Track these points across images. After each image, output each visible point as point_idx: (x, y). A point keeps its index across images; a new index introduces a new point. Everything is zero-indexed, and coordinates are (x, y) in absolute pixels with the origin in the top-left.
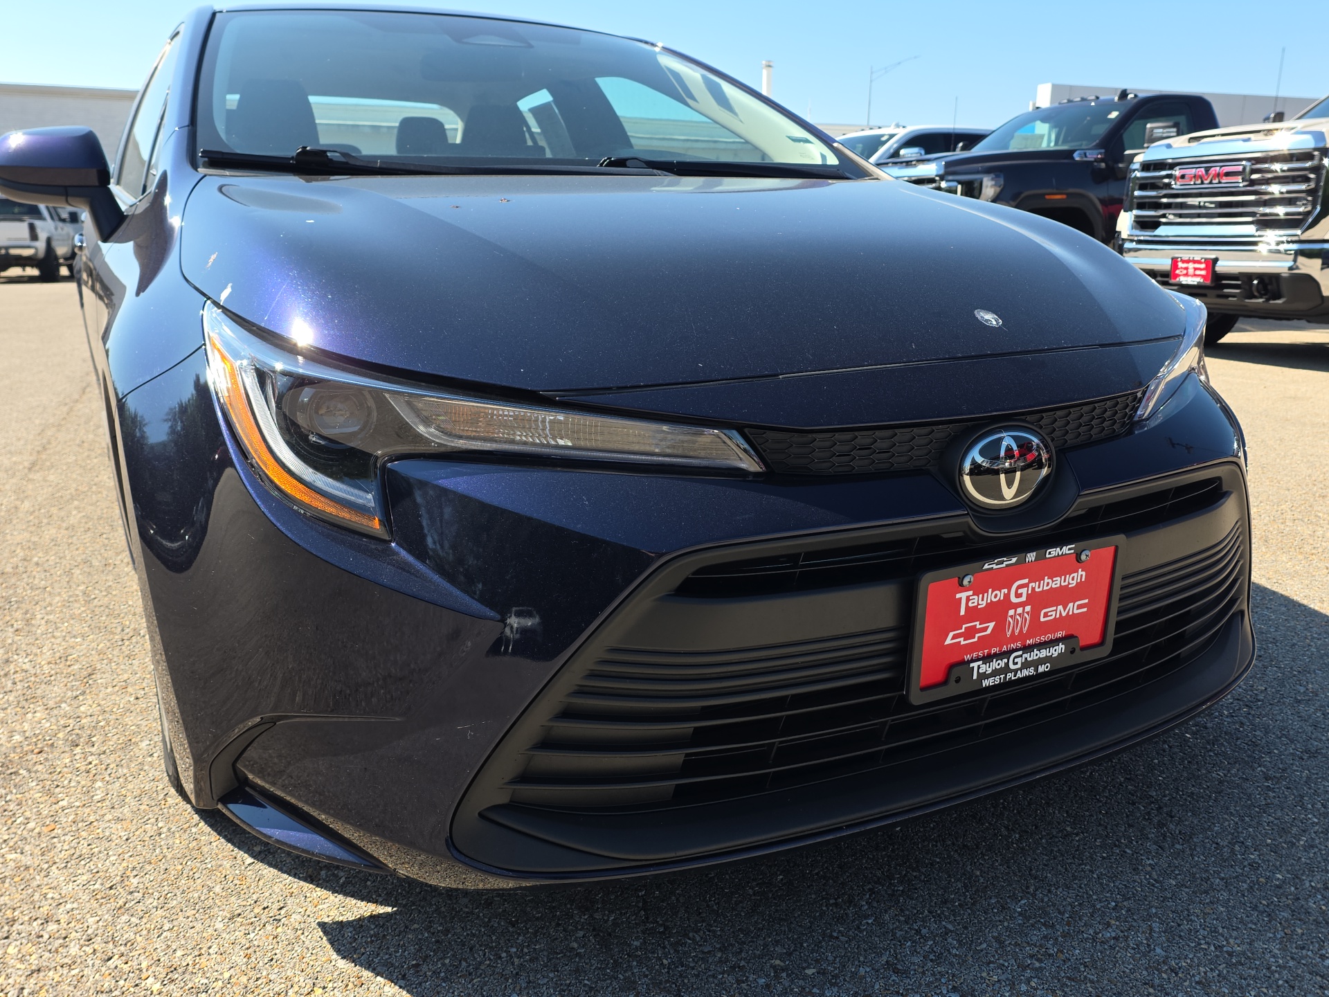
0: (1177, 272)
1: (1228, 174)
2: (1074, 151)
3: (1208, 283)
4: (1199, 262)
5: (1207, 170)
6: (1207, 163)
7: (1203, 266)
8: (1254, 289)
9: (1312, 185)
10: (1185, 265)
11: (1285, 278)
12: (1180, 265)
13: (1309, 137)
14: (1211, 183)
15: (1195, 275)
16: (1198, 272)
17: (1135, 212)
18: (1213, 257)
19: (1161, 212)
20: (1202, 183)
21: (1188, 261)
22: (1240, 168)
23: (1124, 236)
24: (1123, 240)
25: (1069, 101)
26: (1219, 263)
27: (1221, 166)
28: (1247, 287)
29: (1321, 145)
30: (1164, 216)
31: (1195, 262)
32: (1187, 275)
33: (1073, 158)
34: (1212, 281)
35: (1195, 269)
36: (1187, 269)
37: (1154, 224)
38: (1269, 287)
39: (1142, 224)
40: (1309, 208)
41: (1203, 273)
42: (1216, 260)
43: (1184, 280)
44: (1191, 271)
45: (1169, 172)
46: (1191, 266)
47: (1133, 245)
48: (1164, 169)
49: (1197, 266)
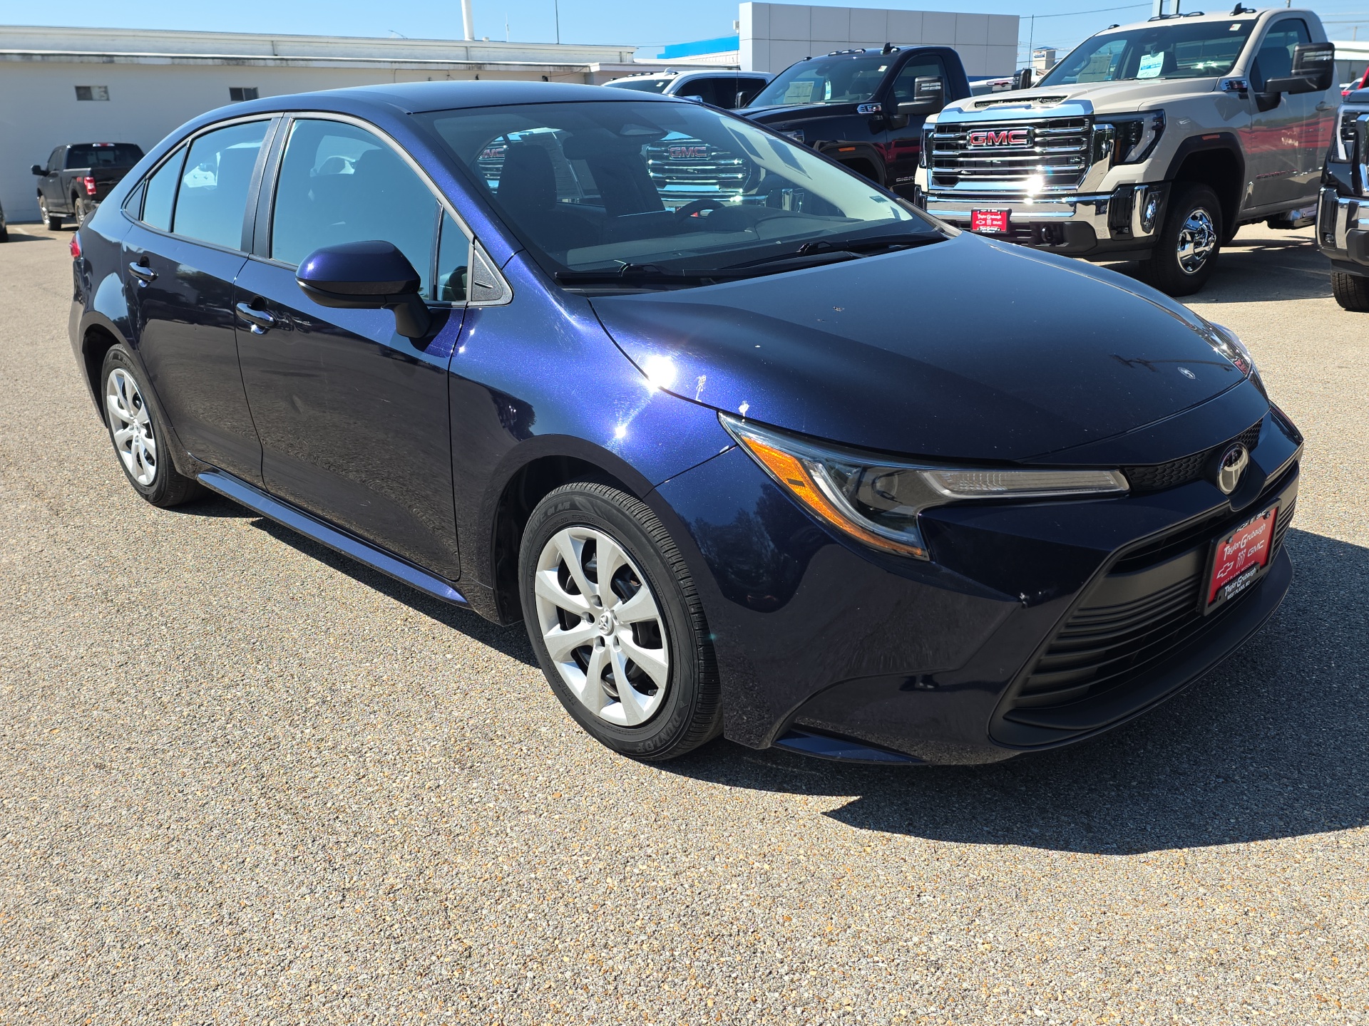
0: (977, 222)
1: (1015, 137)
2: (857, 105)
3: (1004, 231)
4: (995, 214)
5: (997, 133)
6: (997, 128)
7: (999, 217)
8: (1043, 235)
9: (1084, 148)
10: (983, 217)
11: (1068, 226)
12: (979, 216)
13: (1079, 106)
14: (1001, 144)
15: (992, 225)
16: (995, 223)
17: (935, 169)
18: (1007, 209)
19: (957, 170)
20: (993, 145)
21: (986, 213)
22: (1025, 132)
23: (924, 189)
24: (923, 193)
25: (838, 53)
26: (1013, 214)
27: (1009, 130)
28: (1036, 234)
29: (1089, 113)
30: (960, 173)
31: (991, 213)
32: (985, 225)
33: (857, 112)
34: (1008, 230)
35: (993, 220)
36: (985, 220)
37: (952, 180)
38: (1054, 234)
39: (940, 180)
40: (1082, 166)
41: (999, 223)
42: (1010, 212)
43: (983, 229)
44: (989, 222)
45: (961, 134)
46: (989, 217)
47: (935, 199)
48: (958, 131)
49: (993, 217)
